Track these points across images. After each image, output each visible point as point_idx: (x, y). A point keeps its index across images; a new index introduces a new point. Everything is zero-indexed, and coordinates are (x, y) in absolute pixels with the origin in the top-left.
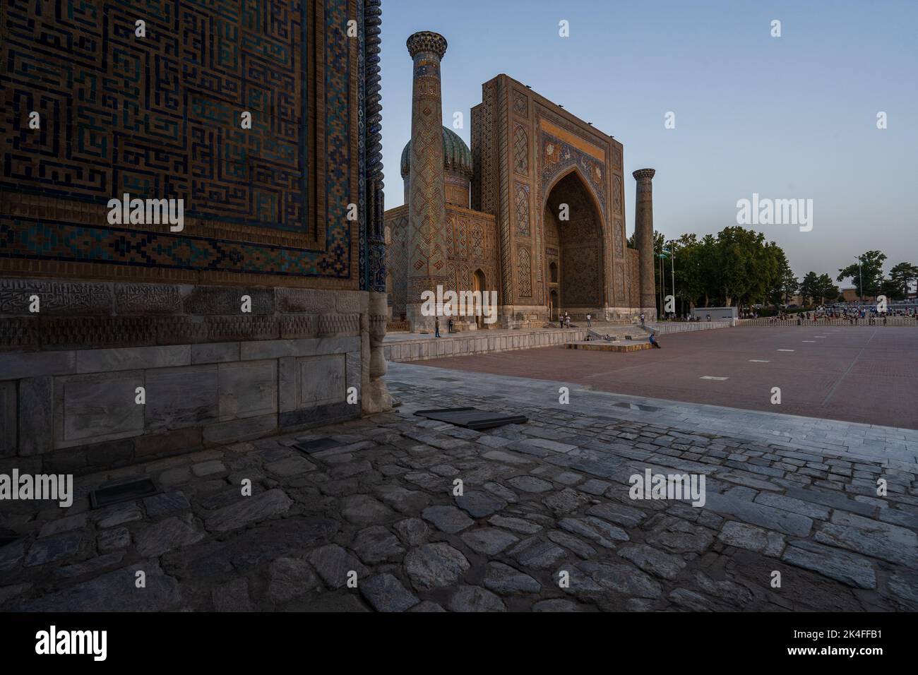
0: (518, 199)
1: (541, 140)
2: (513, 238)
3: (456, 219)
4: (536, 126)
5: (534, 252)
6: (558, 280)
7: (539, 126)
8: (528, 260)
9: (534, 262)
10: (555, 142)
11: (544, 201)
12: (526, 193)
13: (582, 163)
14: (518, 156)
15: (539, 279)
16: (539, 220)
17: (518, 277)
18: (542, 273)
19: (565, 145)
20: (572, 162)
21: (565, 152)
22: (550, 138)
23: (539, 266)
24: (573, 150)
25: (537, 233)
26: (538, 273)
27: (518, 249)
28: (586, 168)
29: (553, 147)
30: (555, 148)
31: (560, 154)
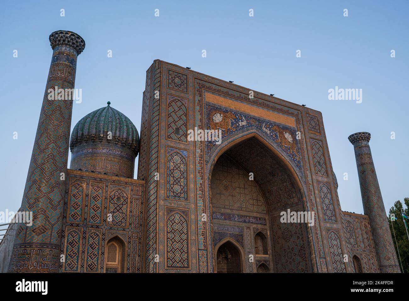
0: (172, 164)
1: (204, 110)
2: (162, 203)
3: (88, 184)
4: (198, 98)
5: (193, 217)
6: (270, 252)
7: (202, 99)
8: (185, 225)
9: (193, 227)
10: (225, 112)
11: (209, 165)
12: (182, 158)
13: (264, 129)
14: (173, 125)
15: (200, 247)
16: (202, 184)
17: (167, 244)
18: (205, 239)
19: (239, 114)
20: (249, 128)
21: (239, 119)
22: (217, 108)
23: (200, 232)
24: (251, 118)
25: (198, 196)
26: (199, 240)
27: (168, 213)
28: (270, 133)
29: (222, 115)
30: (225, 116)
31: (231, 122)
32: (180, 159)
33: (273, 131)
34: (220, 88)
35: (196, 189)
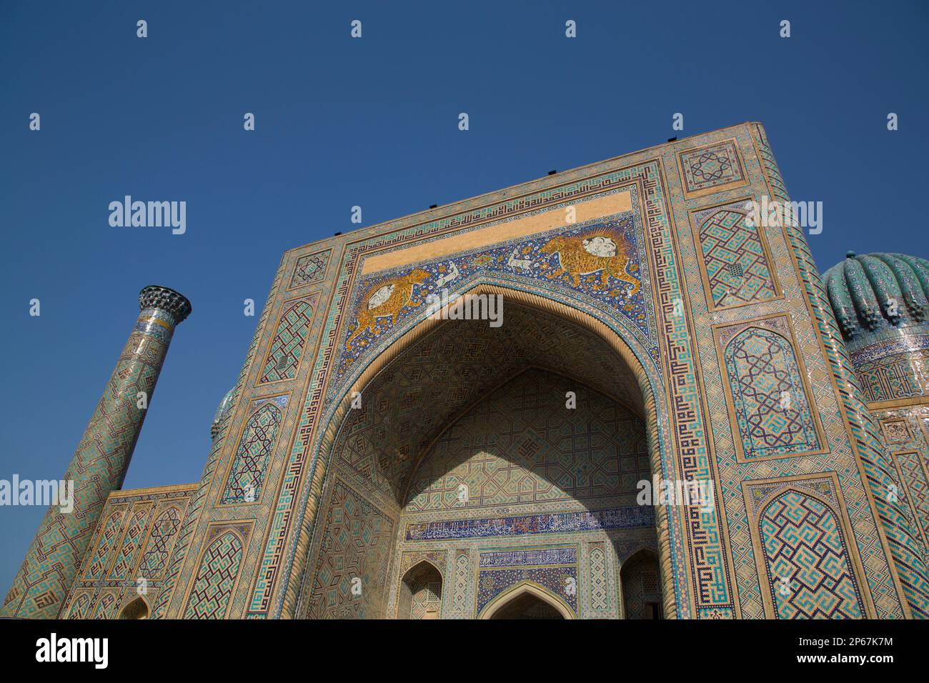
1: (352, 295)
2: (206, 515)
5: (259, 535)
8: (235, 558)
9: (252, 558)
11: (331, 408)
12: (277, 411)
13: (514, 263)
15: (254, 606)
16: (301, 455)
17: (188, 604)
18: (270, 587)
19: (440, 262)
20: (464, 281)
21: (439, 274)
22: (384, 278)
23: (265, 568)
24: (475, 256)
25: (285, 485)
26: (256, 590)
27: (212, 537)
28: (532, 265)
29: (393, 286)
30: (400, 286)
31: (414, 290)
32: (271, 416)
33: (543, 255)
34: (401, 234)
35: (285, 470)
